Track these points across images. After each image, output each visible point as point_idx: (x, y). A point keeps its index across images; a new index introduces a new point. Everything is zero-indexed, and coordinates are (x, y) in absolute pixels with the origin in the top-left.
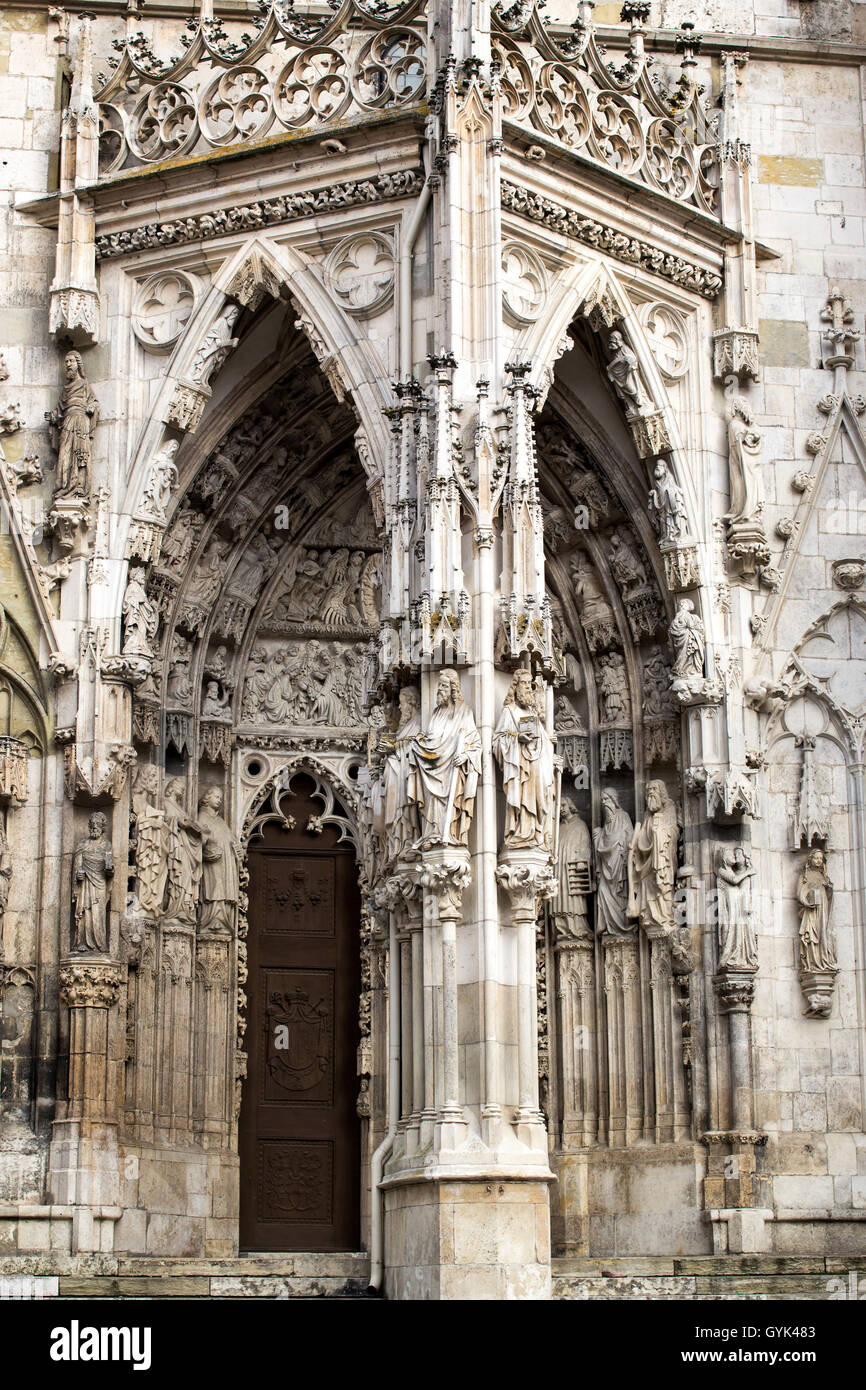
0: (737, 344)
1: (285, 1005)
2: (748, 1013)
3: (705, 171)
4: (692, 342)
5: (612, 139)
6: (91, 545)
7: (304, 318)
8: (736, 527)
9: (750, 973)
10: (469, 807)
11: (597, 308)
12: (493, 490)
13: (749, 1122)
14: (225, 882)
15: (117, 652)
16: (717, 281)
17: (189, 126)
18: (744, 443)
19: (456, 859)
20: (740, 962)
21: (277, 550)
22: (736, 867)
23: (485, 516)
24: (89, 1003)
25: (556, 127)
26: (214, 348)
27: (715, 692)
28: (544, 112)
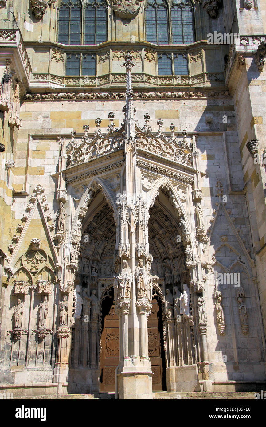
0: (197, 192)
1: (110, 336)
2: (206, 335)
3: (189, 159)
4: (188, 193)
5: (167, 153)
6: (65, 241)
7: (104, 192)
8: (198, 230)
9: (206, 325)
10: (129, 289)
11: (165, 187)
12: (134, 222)
13: (207, 360)
14: (96, 310)
15: (69, 262)
16: (192, 180)
17: (82, 157)
18: (199, 212)
19: (127, 301)
20: (203, 323)
21: (107, 241)
22: (201, 302)
23: (133, 228)
24: (63, 337)
25: (154, 151)
26: (87, 200)
27: (195, 264)
28: (151, 148)
